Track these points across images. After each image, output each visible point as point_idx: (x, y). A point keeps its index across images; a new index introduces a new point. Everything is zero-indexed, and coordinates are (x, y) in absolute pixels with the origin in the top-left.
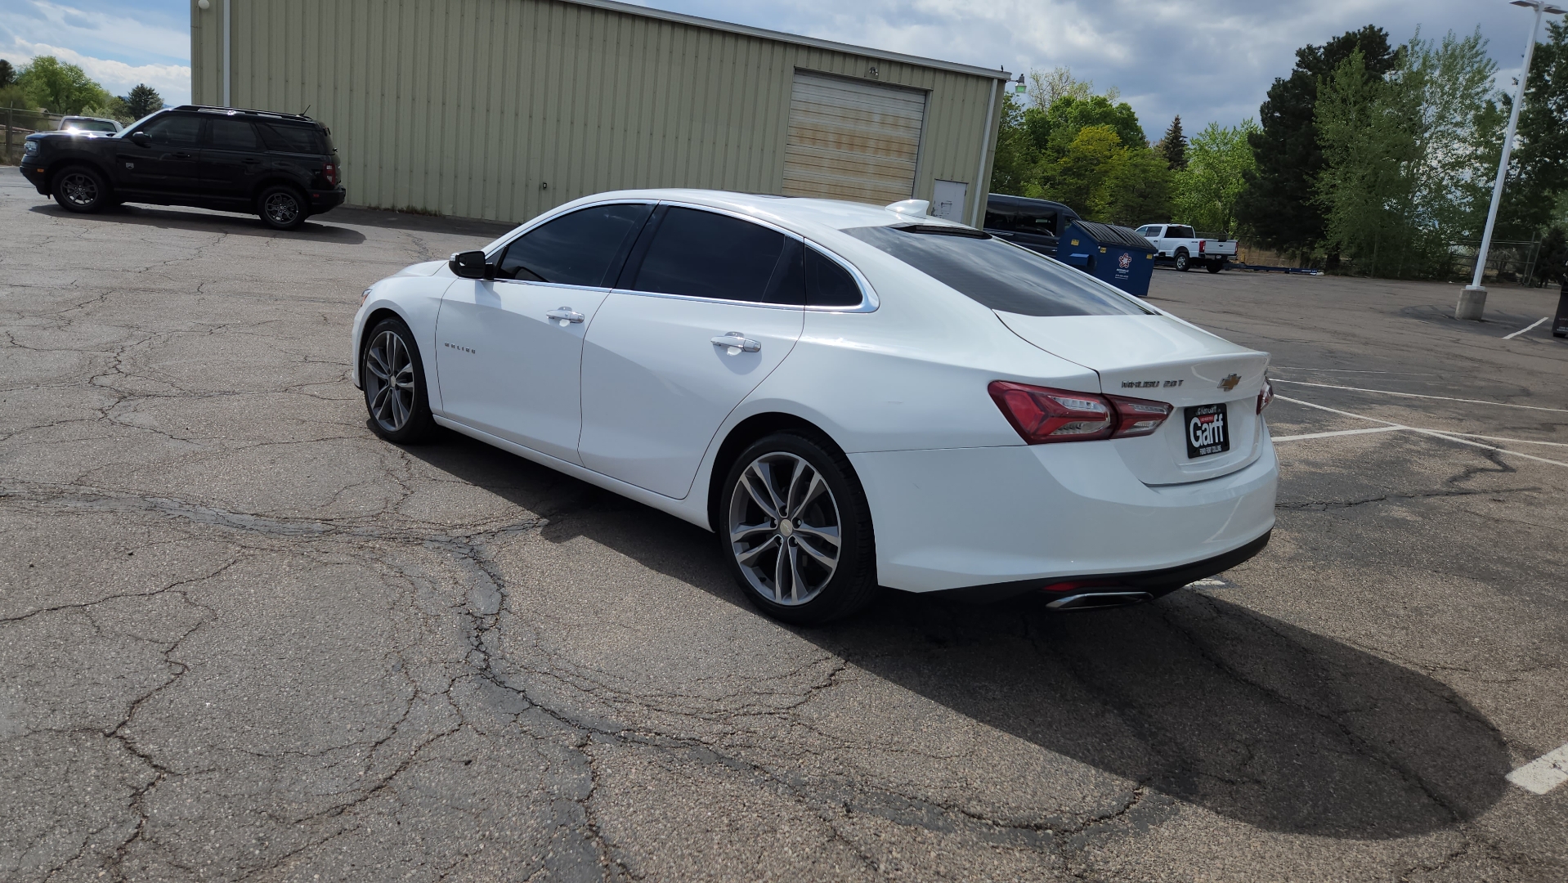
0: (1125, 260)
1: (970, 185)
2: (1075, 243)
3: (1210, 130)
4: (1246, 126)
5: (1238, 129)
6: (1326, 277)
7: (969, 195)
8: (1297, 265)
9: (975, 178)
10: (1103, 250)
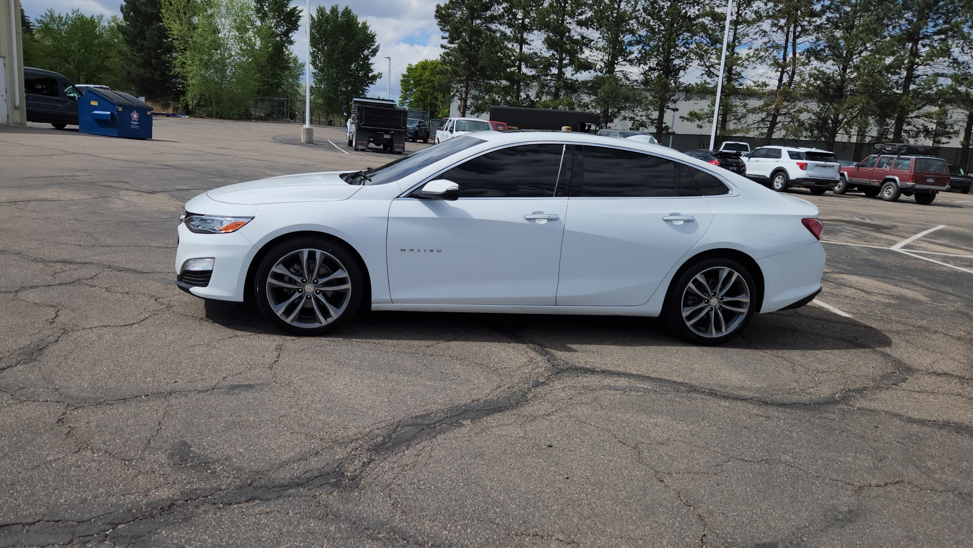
0: (135, 116)
1: (7, 58)
2: (94, 103)
3: (49, 14)
4: (75, 14)
5: (71, 15)
6: (190, 119)
7: (8, 67)
8: (170, 111)
9: (10, 53)
10: (120, 109)
